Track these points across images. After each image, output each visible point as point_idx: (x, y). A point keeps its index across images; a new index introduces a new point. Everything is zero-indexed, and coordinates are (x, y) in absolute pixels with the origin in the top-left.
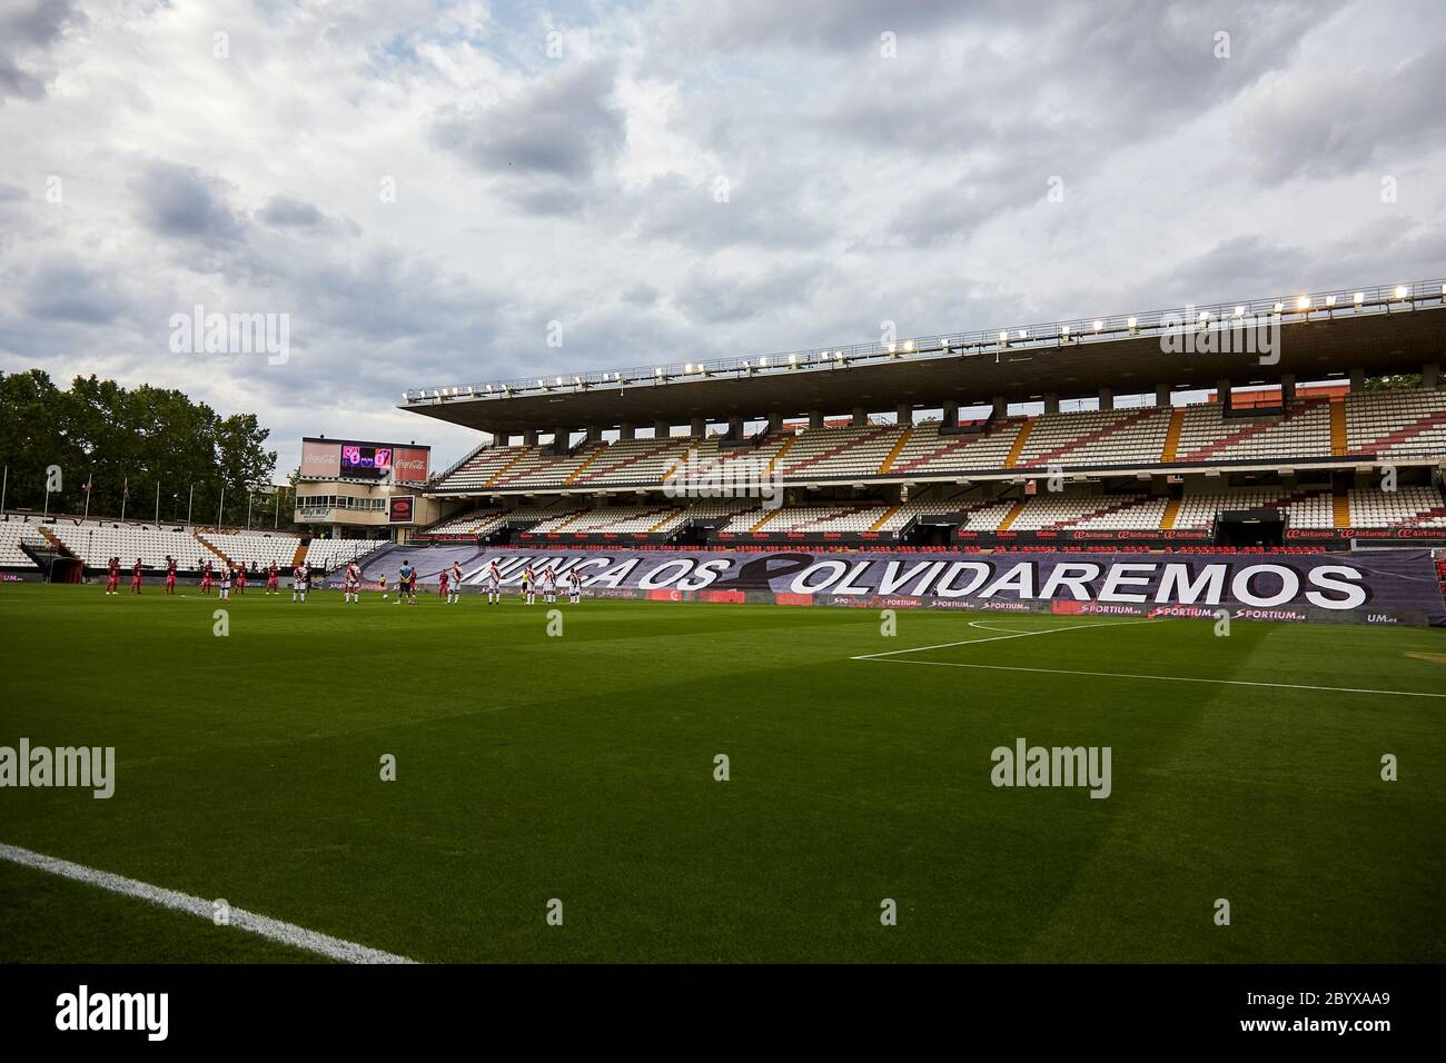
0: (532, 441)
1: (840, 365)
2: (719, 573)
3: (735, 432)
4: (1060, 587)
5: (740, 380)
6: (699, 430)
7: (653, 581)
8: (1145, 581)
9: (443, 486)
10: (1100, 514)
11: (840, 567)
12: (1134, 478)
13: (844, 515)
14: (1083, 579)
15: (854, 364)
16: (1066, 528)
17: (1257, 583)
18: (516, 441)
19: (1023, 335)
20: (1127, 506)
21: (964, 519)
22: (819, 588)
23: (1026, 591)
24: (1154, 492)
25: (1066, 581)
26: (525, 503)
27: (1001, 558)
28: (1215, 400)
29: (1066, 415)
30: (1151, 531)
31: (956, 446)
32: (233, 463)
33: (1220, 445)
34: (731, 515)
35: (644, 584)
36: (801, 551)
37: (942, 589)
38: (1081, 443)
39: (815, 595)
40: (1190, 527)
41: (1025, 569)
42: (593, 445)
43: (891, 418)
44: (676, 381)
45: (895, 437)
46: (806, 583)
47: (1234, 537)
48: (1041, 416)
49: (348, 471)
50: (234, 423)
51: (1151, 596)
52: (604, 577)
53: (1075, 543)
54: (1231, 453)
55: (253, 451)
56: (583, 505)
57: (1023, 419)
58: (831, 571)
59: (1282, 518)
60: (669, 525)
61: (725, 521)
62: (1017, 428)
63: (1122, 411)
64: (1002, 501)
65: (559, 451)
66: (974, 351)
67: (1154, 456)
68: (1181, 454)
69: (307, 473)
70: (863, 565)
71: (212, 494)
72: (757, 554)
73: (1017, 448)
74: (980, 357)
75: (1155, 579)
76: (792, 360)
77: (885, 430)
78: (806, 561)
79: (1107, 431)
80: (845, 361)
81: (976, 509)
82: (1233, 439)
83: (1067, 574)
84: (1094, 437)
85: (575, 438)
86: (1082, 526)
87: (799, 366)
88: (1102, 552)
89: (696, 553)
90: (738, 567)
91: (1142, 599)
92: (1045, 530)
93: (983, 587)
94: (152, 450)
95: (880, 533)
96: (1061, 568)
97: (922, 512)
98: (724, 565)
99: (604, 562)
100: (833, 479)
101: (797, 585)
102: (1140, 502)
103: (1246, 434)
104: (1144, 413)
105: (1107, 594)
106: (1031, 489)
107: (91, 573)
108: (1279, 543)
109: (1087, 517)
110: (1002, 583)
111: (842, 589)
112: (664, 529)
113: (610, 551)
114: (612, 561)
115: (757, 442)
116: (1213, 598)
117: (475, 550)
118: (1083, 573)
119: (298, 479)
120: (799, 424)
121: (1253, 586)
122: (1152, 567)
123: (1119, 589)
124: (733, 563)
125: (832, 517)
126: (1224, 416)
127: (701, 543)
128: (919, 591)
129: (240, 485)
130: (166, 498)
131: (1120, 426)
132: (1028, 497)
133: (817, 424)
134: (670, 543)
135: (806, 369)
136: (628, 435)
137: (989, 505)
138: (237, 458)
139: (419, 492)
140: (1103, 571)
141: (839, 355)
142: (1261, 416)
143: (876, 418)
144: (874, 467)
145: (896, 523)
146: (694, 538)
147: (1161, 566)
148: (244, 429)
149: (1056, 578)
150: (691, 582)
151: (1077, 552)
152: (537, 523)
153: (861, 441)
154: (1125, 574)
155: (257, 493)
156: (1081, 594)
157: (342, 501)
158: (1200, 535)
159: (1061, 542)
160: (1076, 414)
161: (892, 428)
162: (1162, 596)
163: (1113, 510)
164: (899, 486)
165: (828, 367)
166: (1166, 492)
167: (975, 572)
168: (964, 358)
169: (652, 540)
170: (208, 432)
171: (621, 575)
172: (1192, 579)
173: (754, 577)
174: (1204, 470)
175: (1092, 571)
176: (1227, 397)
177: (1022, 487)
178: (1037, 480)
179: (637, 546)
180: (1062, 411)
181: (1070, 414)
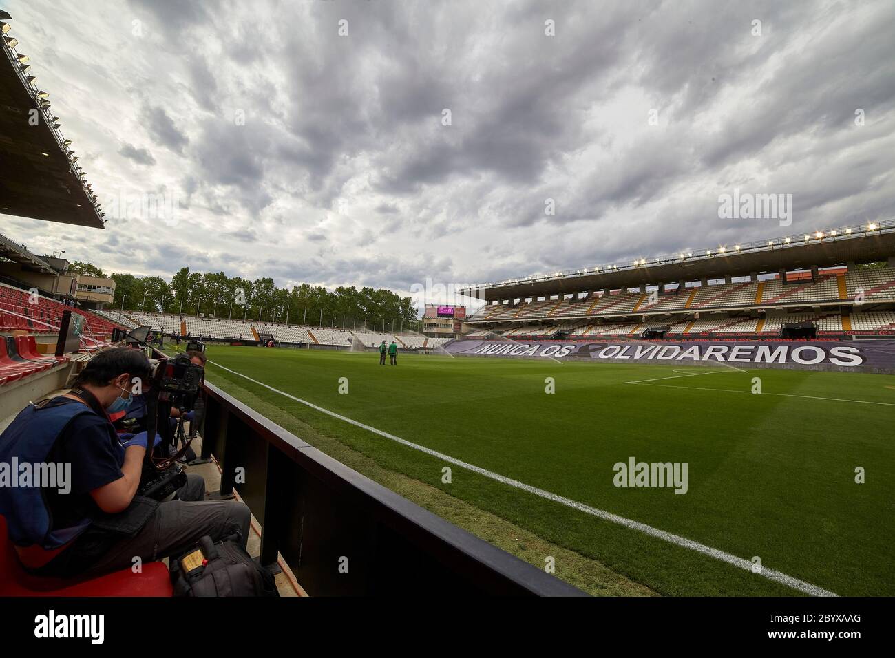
0: (500, 303)
1: (615, 271)
2: (571, 350)
3: (575, 297)
4: (711, 355)
5: (577, 278)
6: (561, 297)
7: (546, 353)
8: (749, 353)
9: (471, 319)
10: (728, 326)
11: (618, 348)
12: (743, 311)
13: (619, 328)
14: (722, 352)
15: (621, 270)
16: (713, 331)
17: (803, 354)
18: (495, 303)
19: (690, 255)
20: (739, 322)
21: (669, 329)
22: (610, 356)
23: (696, 357)
24: (752, 316)
25: (713, 353)
26: (499, 325)
27: (685, 344)
28: (778, 277)
29: (710, 286)
30: (751, 332)
31: (665, 300)
32: (405, 313)
33: (782, 296)
34: (575, 328)
35: (543, 354)
36: (602, 343)
37: (660, 357)
38: (718, 297)
39: (609, 359)
40: (769, 330)
41: (696, 348)
42: (522, 303)
43: (637, 290)
44: (552, 279)
45: (638, 297)
46: (605, 354)
47: (791, 334)
48: (700, 287)
49: (440, 315)
50: (406, 299)
51: (752, 359)
52: (528, 351)
53: (717, 338)
54: (787, 299)
55: (411, 309)
56: (519, 325)
57: (692, 288)
58: (615, 349)
59: (815, 326)
60: (551, 332)
61: (572, 331)
62: (690, 292)
63: (736, 283)
64: (685, 321)
65: (510, 306)
66: (670, 262)
67: (752, 301)
68: (764, 300)
69: (427, 316)
70: (627, 347)
71: (399, 323)
72: (585, 343)
73: (689, 301)
74: (673, 265)
75: (754, 352)
76: (597, 269)
77: (635, 294)
78: (605, 346)
79: (729, 292)
80: (618, 269)
81: (674, 324)
82: (788, 294)
83: (714, 350)
84: (724, 294)
85: (516, 301)
86: (720, 331)
87: (599, 271)
88: (730, 341)
89: (561, 342)
90: (578, 348)
91: (748, 360)
92: (703, 332)
93: (677, 356)
94: (382, 309)
95: (635, 334)
96: (711, 348)
97: (651, 326)
98: (573, 347)
99: (527, 346)
100: (614, 314)
101: (601, 355)
102: (746, 321)
103: (795, 291)
104: (746, 284)
105: (732, 358)
106: (697, 316)
107: (367, 348)
108: (814, 337)
109: (722, 327)
110: (686, 354)
111: (619, 356)
112: (549, 334)
113: (530, 342)
114: (530, 346)
115: (584, 300)
116: (782, 360)
117: (482, 342)
118: (721, 350)
119: (424, 318)
120: (600, 293)
121: (801, 355)
122: (753, 347)
123: (737, 356)
124: (576, 346)
125: (615, 329)
126: (783, 284)
127: (564, 339)
128: (651, 357)
129: (407, 320)
130: (386, 324)
131: (735, 289)
132: (696, 319)
133: (607, 293)
134: (552, 339)
135: (602, 273)
136: (535, 299)
137: (679, 323)
138: (407, 311)
139: (463, 322)
140: (730, 349)
141: (615, 267)
142: (801, 283)
143: (631, 290)
144: (631, 309)
145: (640, 331)
146: (560, 337)
147: (757, 347)
148: (407, 301)
149: (709, 352)
150: (560, 354)
151: (718, 341)
152: (503, 332)
153: (625, 299)
154: (740, 350)
155: (412, 323)
156: (721, 358)
157: (438, 325)
158: (774, 334)
159: (711, 337)
160: (715, 285)
161: (637, 294)
162: (758, 359)
163: (734, 324)
164: (641, 316)
165: (611, 271)
166: (761, 317)
167: (674, 350)
168: (666, 266)
169: (545, 338)
170: (398, 303)
171: (534, 351)
172: (771, 353)
173: (584, 352)
174: (774, 307)
175: (725, 349)
176: (784, 276)
177: (693, 315)
178: (700, 313)
179: (540, 340)
180: (709, 284)
181: (713, 286)
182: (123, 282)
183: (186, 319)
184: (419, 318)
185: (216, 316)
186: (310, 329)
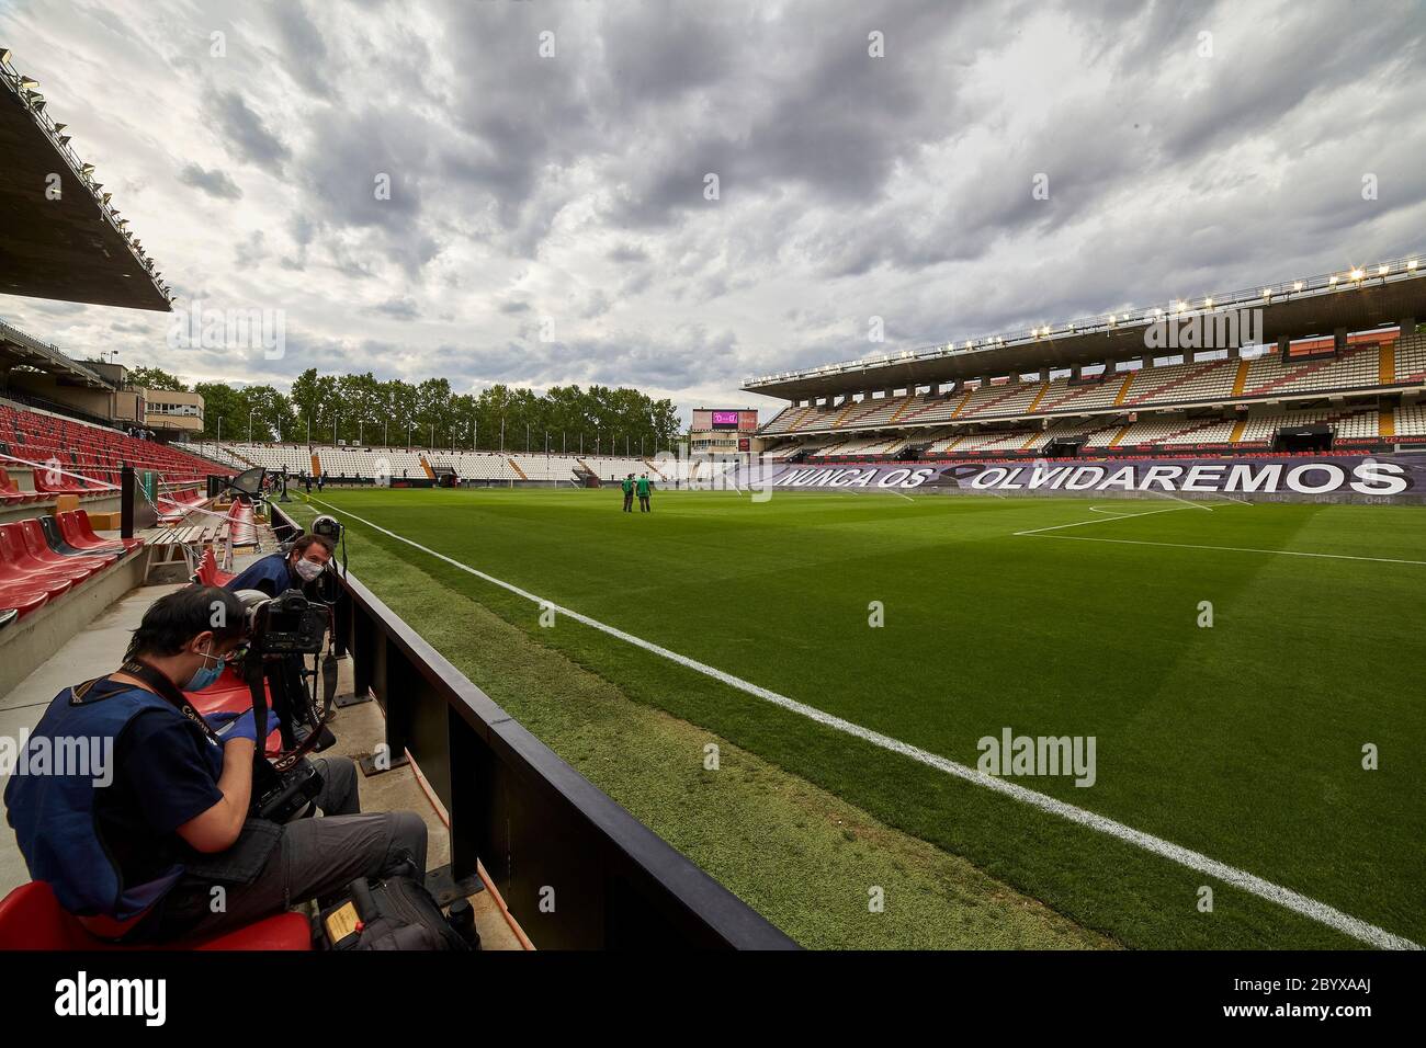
0: (813, 404)
1: (1000, 346)
2: (926, 477)
3: (934, 391)
4: (1153, 482)
5: (936, 359)
6: (911, 391)
7: (886, 482)
8: (1217, 477)
9: (766, 431)
10: (1184, 433)
11: (1003, 472)
12: (1210, 408)
13: (1005, 439)
14: (1171, 476)
15: (1009, 345)
16: (1159, 443)
17: (1307, 477)
18: (804, 404)
19: (1126, 317)
20: (1204, 427)
21: (1085, 439)
22: (989, 485)
23: (1129, 484)
24: (1225, 417)
25: (1158, 478)
26: (810, 439)
27: (1111, 464)
28: (1276, 350)
29: (1159, 368)
30: (1222, 444)
31: (1080, 393)
32: (661, 425)
33: (1279, 382)
34: (933, 442)
35: (881, 484)
36: (977, 462)
37: (1070, 486)
38: (1170, 386)
39: (988, 489)
40: (1253, 439)
41: (1129, 471)
42: (848, 403)
43: (1035, 377)
44: (897, 362)
45: (1038, 389)
46: (981, 482)
47: (1288, 445)
48: (1140, 370)
49: (716, 426)
50: (660, 404)
51: (1221, 487)
52: (856, 481)
53: (1165, 453)
54: (1289, 387)
55: (669, 418)
56: (843, 439)
57: (1127, 373)
58: (997, 474)
59: (1331, 431)
60: (895, 449)
61: (930, 446)
62: (1123, 378)
63: (1201, 363)
64: (1112, 427)
65: (828, 408)
66: (1092, 331)
67: (1227, 392)
68: (1247, 390)
69: (696, 428)
70: (1018, 470)
71: (652, 441)
72: (950, 465)
73: (1123, 392)
74: (1096, 334)
75: (1225, 476)
76: (969, 344)
77: (1031, 384)
78: (981, 469)
79: (1189, 377)
80: (1004, 343)
81: (1094, 433)
82: (1290, 378)
83: (1159, 473)
84: (1179, 382)
85: (838, 400)
86: (1171, 441)
87: (974, 348)
88: (1185, 459)
89: (911, 465)
90: (938, 474)
91: (1215, 489)
92: (1142, 445)
93: (1098, 483)
94: (624, 420)
95: (1030, 450)
96: (1154, 469)
97: (1056, 436)
98: (929, 472)
99: (857, 472)
100: (1000, 417)
101: (975, 483)
102: (1214, 424)
103: (1301, 373)
104: (1218, 363)
105: (1188, 486)
106: (1134, 418)
107: (602, 483)
108: (1328, 448)
109: (1174, 436)
110: (1113, 480)
111: (1005, 485)
112: (892, 451)
113: (860, 465)
114: (862, 471)
115: (948, 396)
116: (1271, 487)
117: (784, 466)
118: (1171, 472)
119: (691, 431)
120: (974, 384)
121: (1303, 480)
122: (1223, 468)
123: (1197, 483)
124: (934, 470)
125: (997, 441)
126: (1284, 362)
127: (915, 459)
128: (1055, 486)
129: (664, 436)
130: (631, 444)
131: (1199, 373)
132: (1131, 424)
133: (986, 383)
134: (896, 459)
135: (979, 350)
136: (868, 396)
137: (1104, 430)
138: (662, 421)
139: (753, 435)
140: (1186, 471)
141: (999, 340)
142: (1315, 359)
143: (1025, 378)
144: (1025, 409)
145: (1040, 443)
146: (910, 456)
147: (1230, 467)
148: (664, 406)
149: (1151, 475)
150: (909, 483)
151: (1166, 459)
152: (819, 451)
153: (1015, 393)
154: (1201, 473)
155: (672, 439)
156: (1169, 486)
157: (714, 442)
158: (1261, 445)
159: (1154, 452)
160: (1166, 367)
161: (1037, 383)
162: (1230, 487)
163: (1193, 430)
164: (1042, 420)
165: (992, 347)
166: (1240, 417)
167: (1093, 474)
168: (1085, 336)
169: (885, 458)
170: (649, 409)
171: (868, 479)
172: (1254, 476)
173: (949, 478)
174: (1265, 400)
175: (1177, 471)
176: (1285, 348)
177: (1126, 417)
178: (1138, 412)
179: (876, 462)
180: (1155, 366)
181: (1162, 368)
182: (216, 396)
183: (318, 450)
184: (682, 431)
185: (364, 444)
186: (512, 457)
